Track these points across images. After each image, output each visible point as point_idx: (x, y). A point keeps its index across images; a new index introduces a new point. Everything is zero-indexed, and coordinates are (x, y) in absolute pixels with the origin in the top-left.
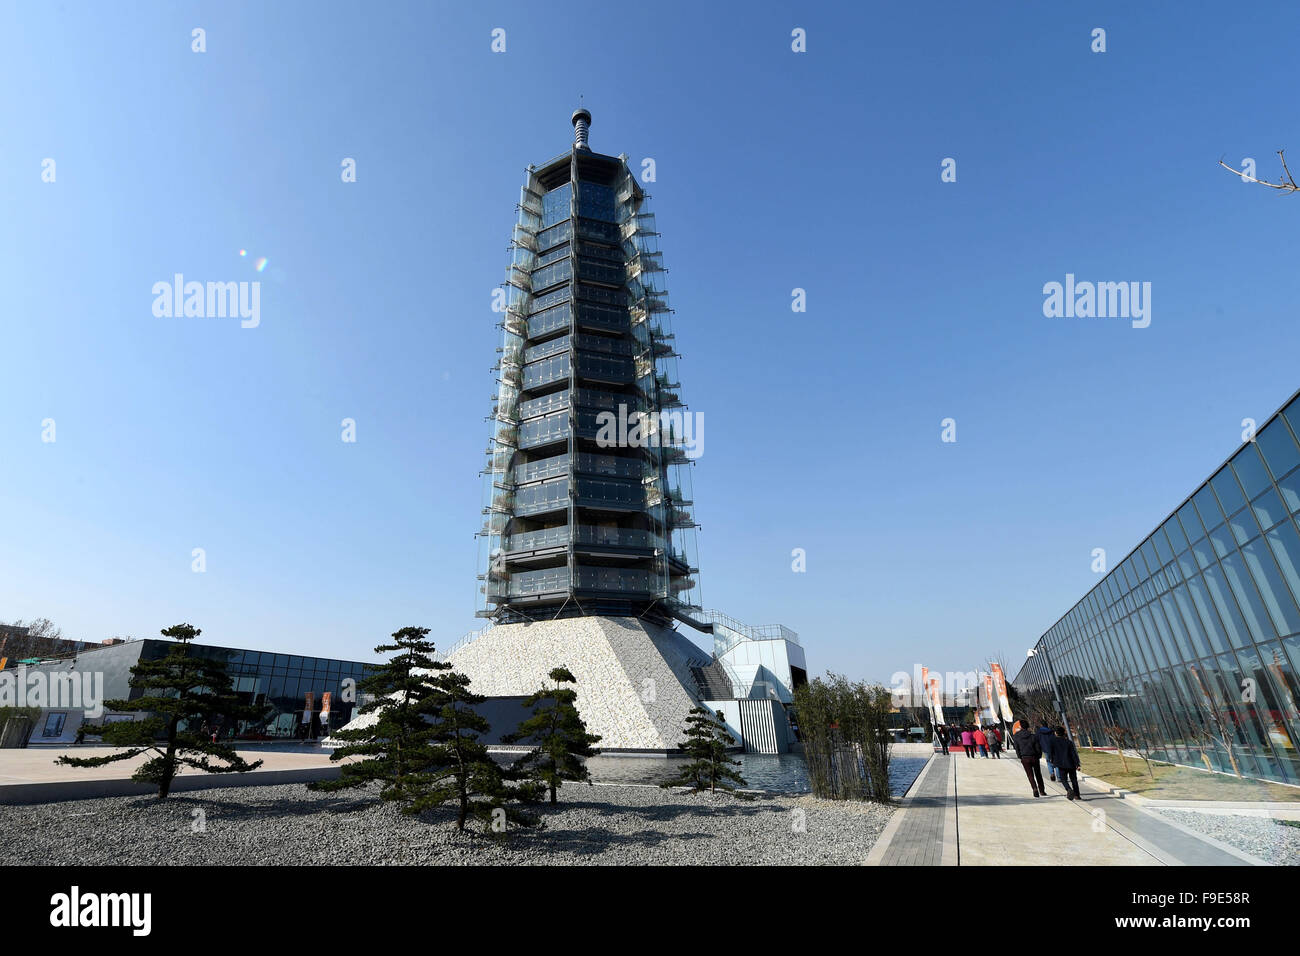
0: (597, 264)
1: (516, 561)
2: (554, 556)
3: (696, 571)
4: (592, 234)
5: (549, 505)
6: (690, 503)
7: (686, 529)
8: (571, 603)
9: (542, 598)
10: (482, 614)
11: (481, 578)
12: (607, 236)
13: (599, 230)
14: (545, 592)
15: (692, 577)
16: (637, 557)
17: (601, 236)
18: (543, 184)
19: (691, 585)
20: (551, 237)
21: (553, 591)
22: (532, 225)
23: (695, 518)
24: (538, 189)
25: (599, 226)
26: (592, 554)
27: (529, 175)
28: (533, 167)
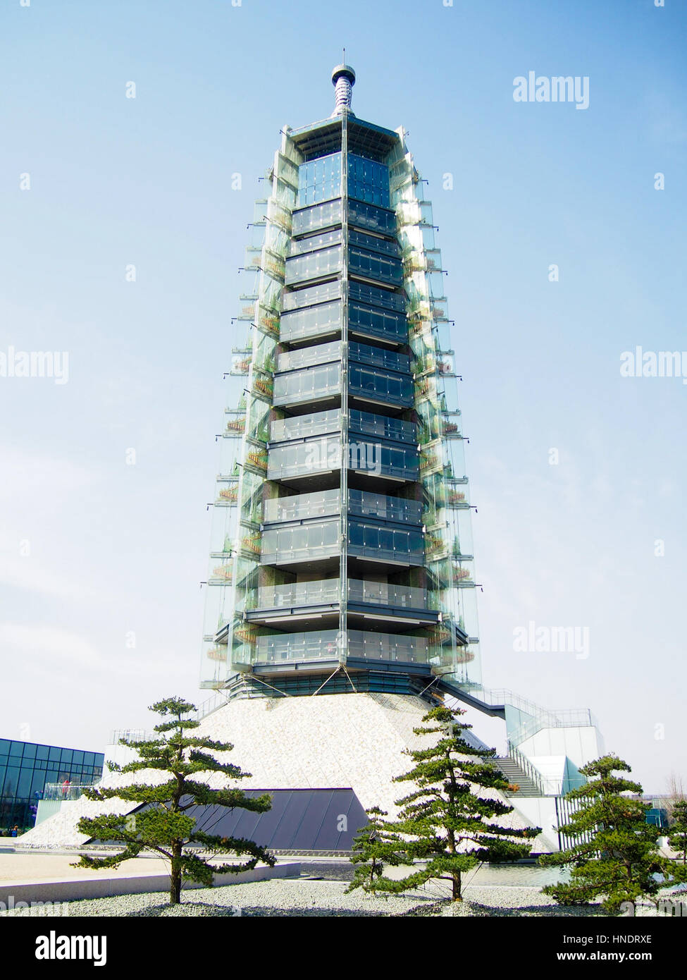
0: (370, 257)
1: (267, 621)
2: (319, 616)
3: (476, 641)
4: (362, 219)
5: (311, 552)
6: (470, 558)
7: (464, 589)
8: (339, 676)
9: (300, 668)
10: (208, 685)
11: (208, 640)
12: (380, 223)
13: (371, 216)
14: (305, 661)
15: (471, 648)
16: (417, 622)
17: (373, 223)
18: (300, 152)
19: (468, 657)
20: (311, 217)
21: (315, 659)
22: (286, 200)
23: (475, 577)
24: (294, 157)
25: (371, 210)
26: (367, 616)
27: (284, 138)
28: (289, 130)
